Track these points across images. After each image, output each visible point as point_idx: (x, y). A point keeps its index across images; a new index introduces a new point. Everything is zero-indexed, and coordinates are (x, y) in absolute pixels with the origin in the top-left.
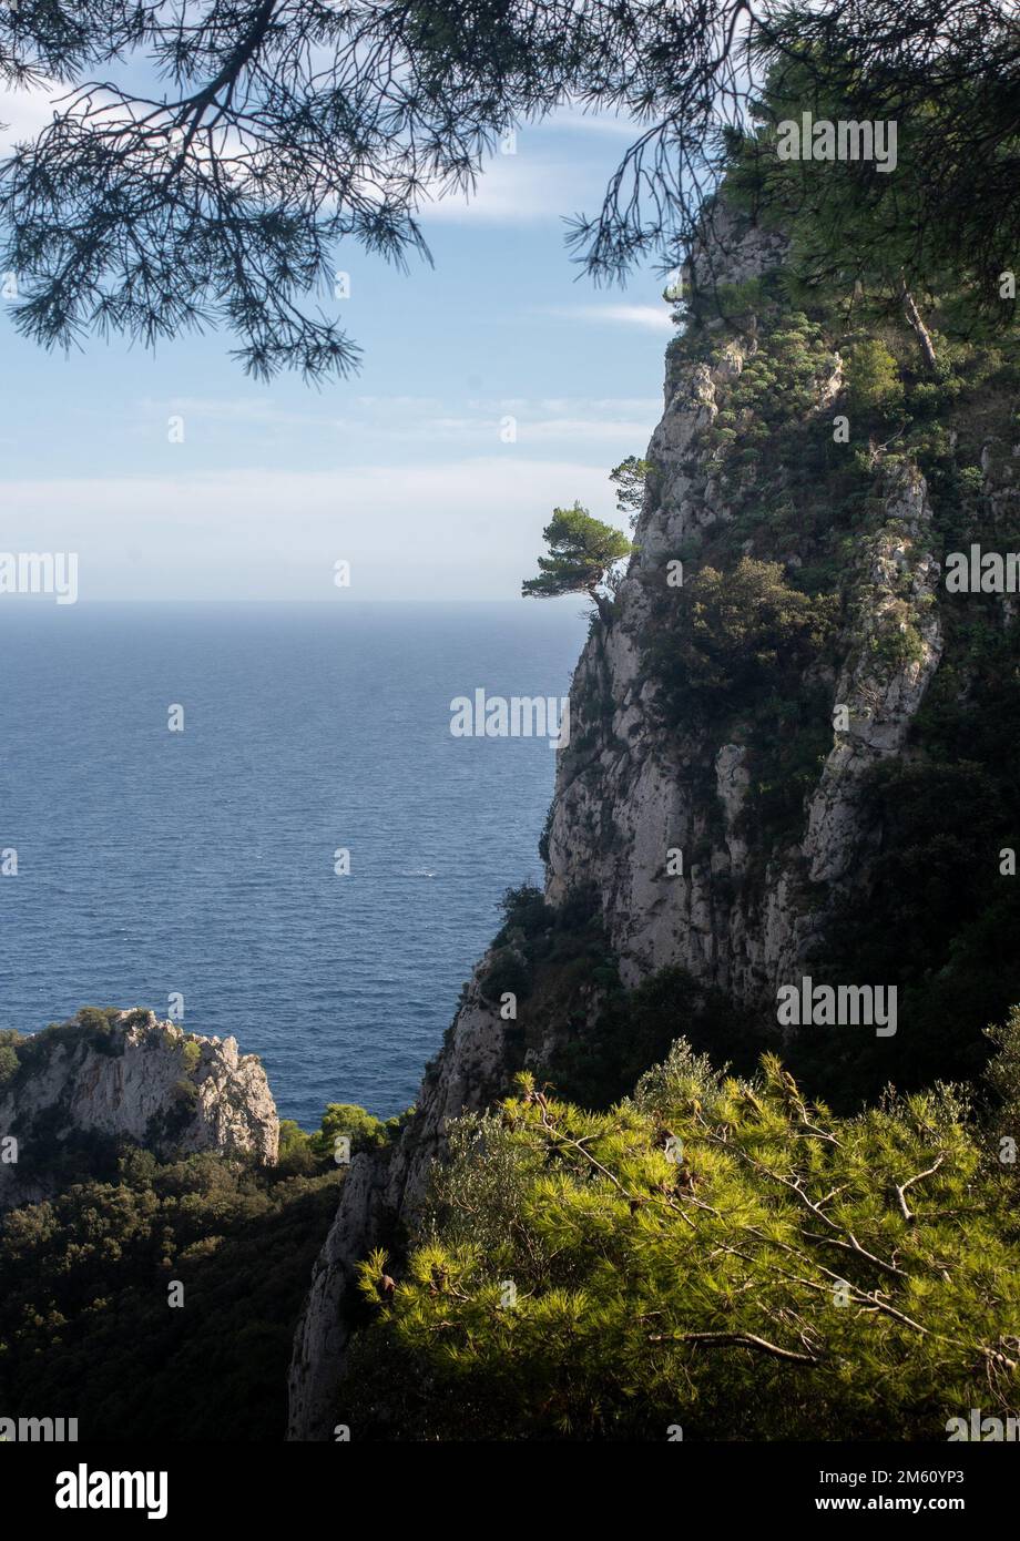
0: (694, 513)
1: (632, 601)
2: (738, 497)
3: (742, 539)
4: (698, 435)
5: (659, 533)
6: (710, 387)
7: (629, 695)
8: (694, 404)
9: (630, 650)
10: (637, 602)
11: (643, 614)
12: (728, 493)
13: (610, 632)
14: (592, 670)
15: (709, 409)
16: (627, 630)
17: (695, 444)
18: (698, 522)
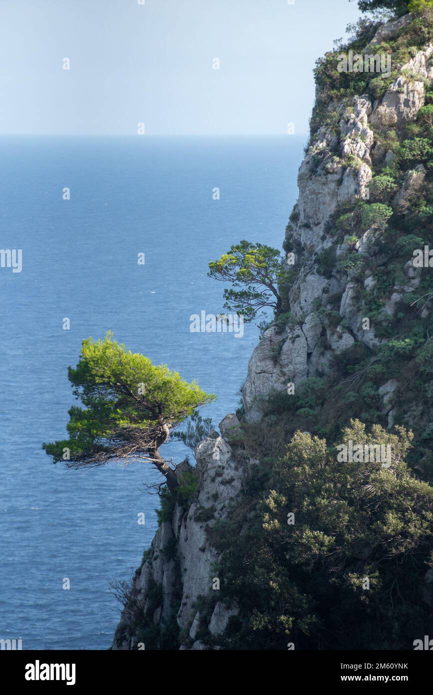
0: (323, 334)
1: (212, 473)
2: (389, 310)
3: (378, 381)
4: (341, 210)
5: (269, 364)
6: (364, 135)
7: (196, 622)
8: (335, 164)
9: (203, 550)
10: (219, 474)
11: (227, 492)
12: (373, 305)
13: (184, 517)
14: (156, 576)
15: (356, 173)
16: (205, 516)
17: (333, 228)
18: (327, 347)
